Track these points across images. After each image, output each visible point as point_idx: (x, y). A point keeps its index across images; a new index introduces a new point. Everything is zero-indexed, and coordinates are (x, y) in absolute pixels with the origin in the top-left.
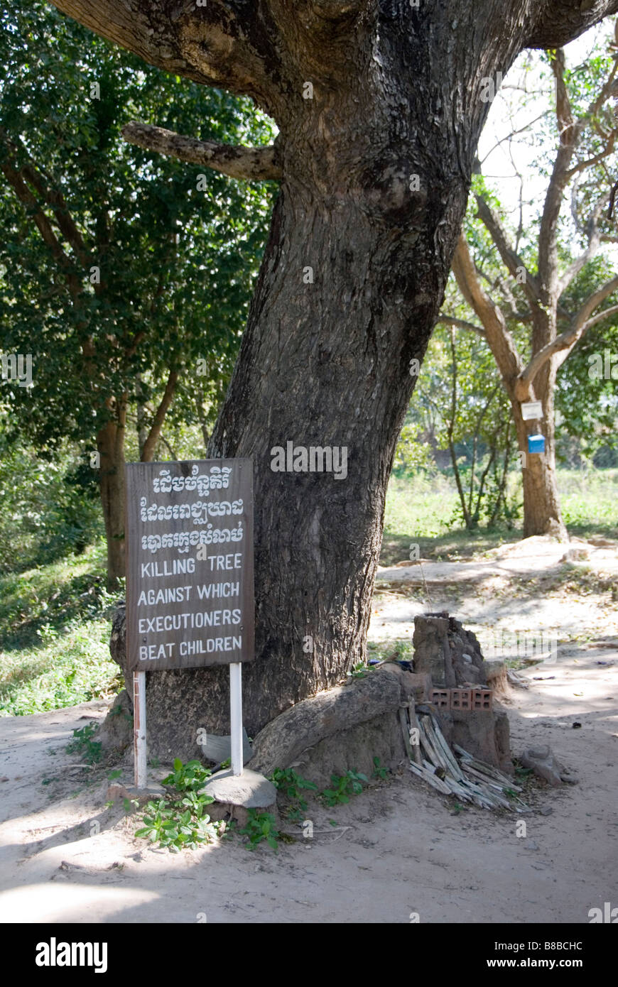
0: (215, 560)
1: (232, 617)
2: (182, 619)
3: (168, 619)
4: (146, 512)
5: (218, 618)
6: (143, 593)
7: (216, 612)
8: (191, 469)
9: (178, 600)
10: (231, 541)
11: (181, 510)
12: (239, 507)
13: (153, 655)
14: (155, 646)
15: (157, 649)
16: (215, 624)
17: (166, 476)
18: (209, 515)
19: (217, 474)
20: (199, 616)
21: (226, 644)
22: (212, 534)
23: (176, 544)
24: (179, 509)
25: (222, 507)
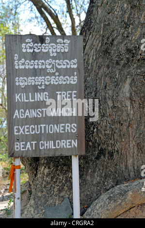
0: (61, 94)
1: (71, 128)
2: (41, 127)
3: (32, 127)
4: (18, 63)
5: (63, 128)
6: (17, 111)
7: (61, 125)
8: (45, 40)
9: (38, 116)
10: (70, 83)
11: (39, 63)
12: (74, 64)
13: (23, 148)
14: (24, 143)
15: (26, 144)
16: (61, 132)
17: (30, 43)
18: (56, 68)
19: (61, 43)
20: (51, 127)
21: (68, 144)
22: (58, 79)
23: (37, 83)
24: (38, 63)
25: (64, 63)
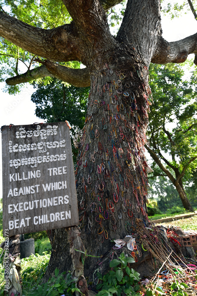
0: (52, 171)
1: (64, 200)
2: (35, 203)
3: (26, 204)
4: (12, 148)
5: (56, 201)
6: (11, 190)
7: (54, 198)
8: (37, 127)
9: (32, 193)
10: (60, 160)
11: (32, 146)
12: (63, 144)
13: (17, 226)
14: (18, 220)
15: (19, 222)
16: (55, 205)
17: (23, 131)
18: (47, 148)
19: (50, 129)
20: (45, 201)
21: (62, 216)
22: (49, 158)
23: (29, 163)
24: (30, 146)
25: (54, 144)
